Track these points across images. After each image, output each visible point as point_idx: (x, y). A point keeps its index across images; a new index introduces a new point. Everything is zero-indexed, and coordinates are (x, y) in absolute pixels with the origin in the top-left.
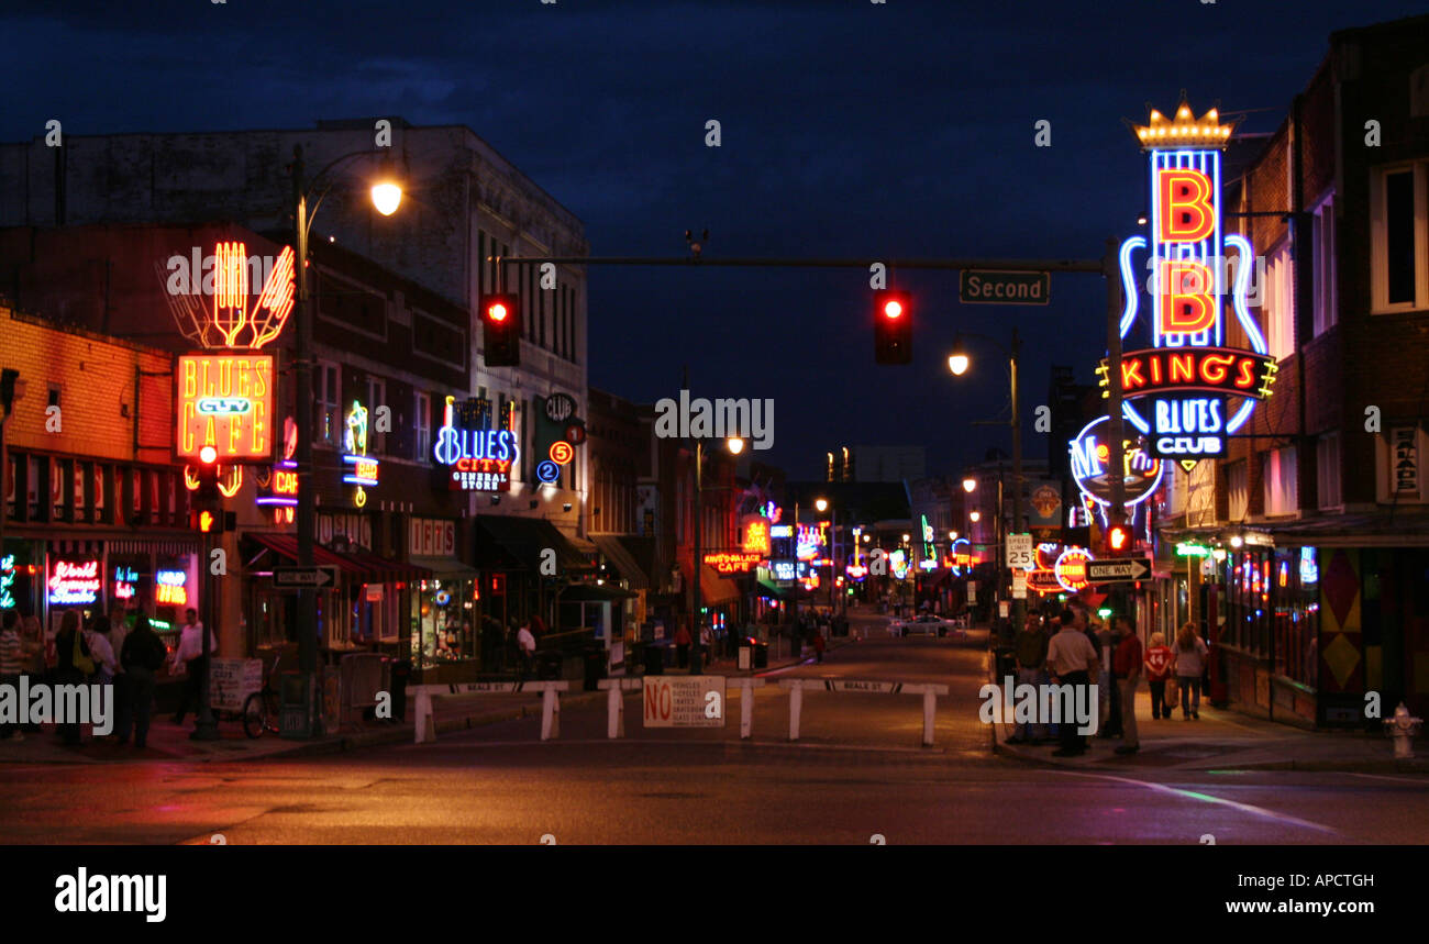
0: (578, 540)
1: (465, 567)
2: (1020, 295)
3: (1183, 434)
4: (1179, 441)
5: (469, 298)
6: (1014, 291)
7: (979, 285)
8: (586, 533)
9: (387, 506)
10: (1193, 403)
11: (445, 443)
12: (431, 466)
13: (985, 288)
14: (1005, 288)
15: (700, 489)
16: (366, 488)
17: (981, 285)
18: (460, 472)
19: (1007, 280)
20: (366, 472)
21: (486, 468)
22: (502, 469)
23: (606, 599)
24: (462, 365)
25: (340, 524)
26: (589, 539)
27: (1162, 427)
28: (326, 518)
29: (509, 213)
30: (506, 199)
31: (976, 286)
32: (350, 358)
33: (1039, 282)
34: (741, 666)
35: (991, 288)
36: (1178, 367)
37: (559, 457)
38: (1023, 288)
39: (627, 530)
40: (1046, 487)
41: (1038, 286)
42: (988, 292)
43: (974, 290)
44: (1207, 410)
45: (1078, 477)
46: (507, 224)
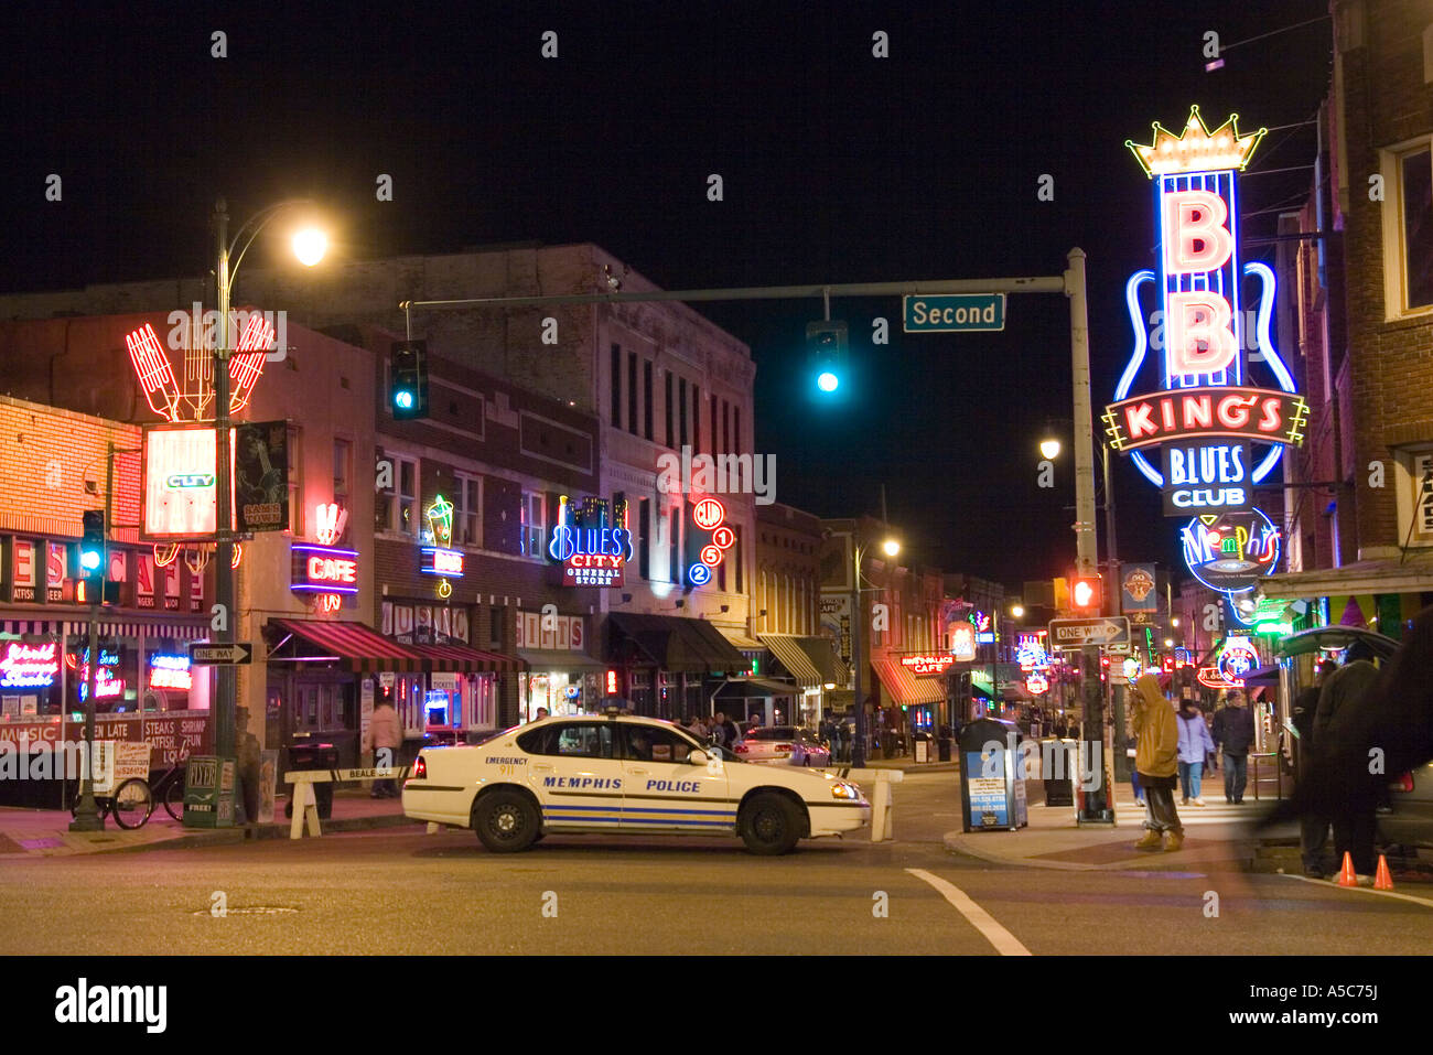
0: (747, 640)
1: (593, 661)
2: (971, 321)
3: (1202, 485)
4: (1196, 493)
5: (598, 405)
6: (965, 318)
7: (924, 310)
8: (755, 633)
9: (486, 599)
10: (1212, 450)
11: (558, 541)
12: (546, 563)
13: (932, 315)
14: (954, 313)
15: (859, 591)
16: (451, 579)
17: (927, 312)
18: (574, 568)
19: (955, 303)
20: (448, 563)
21: (600, 564)
22: (615, 565)
23: (767, 695)
24: (588, 468)
25: (425, 615)
26: (759, 639)
27: (1177, 479)
28: (404, 610)
29: (650, 330)
30: (643, 317)
31: (921, 312)
32: (430, 453)
33: (993, 305)
34: (918, 759)
35: (938, 315)
36: (1192, 409)
37: (708, 560)
38: (975, 313)
39: (808, 632)
40: (1138, 570)
41: (992, 309)
42: (935, 318)
43: (920, 318)
44: (1228, 457)
45: (1191, 564)
46: (650, 340)
